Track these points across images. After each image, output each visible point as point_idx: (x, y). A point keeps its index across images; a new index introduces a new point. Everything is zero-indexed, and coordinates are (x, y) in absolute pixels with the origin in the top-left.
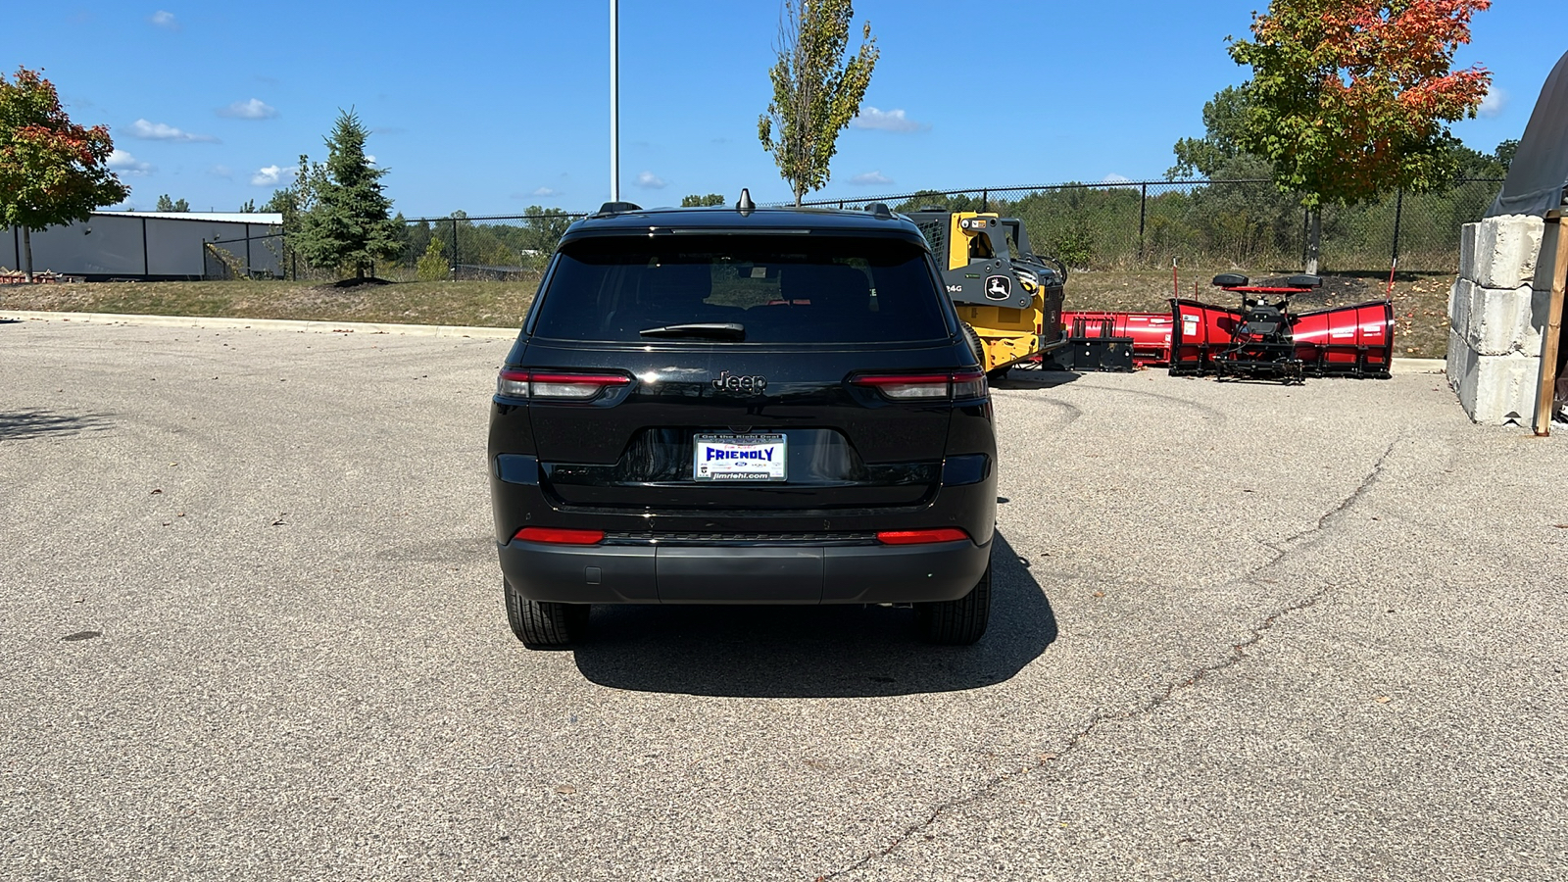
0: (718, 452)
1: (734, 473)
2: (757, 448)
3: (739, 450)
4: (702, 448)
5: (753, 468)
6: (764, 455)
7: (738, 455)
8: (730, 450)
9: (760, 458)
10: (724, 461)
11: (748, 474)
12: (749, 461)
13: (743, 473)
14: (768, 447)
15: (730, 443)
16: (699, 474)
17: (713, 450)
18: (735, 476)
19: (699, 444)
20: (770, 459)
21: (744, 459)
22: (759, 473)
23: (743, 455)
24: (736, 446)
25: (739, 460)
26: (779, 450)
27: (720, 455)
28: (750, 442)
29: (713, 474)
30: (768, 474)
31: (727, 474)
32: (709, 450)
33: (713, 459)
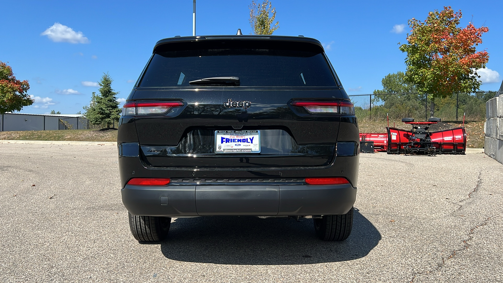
0: (227, 139)
1: (235, 149)
2: (248, 137)
3: (237, 138)
4: (218, 137)
5: (243, 147)
6: (249, 141)
7: (237, 141)
8: (232, 138)
9: (247, 142)
10: (230, 144)
11: (241, 149)
12: (242, 143)
13: (239, 149)
14: (251, 137)
15: (233, 135)
16: (217, 149)
17: (224, 138)
18: (235, 151)
19: (218, 136)
20: (252, 143)
21: (239, 143)
22: (247, 149)
23: (239, 141)
24: (236, 137)
25: (237, 143)
26: (257, 138)
27: (228, 141)
28: (242, 134)
29: (224, 150)
30: (251, 149)
31: (231, 149)
32: (222, 138)
33: (224, 143)
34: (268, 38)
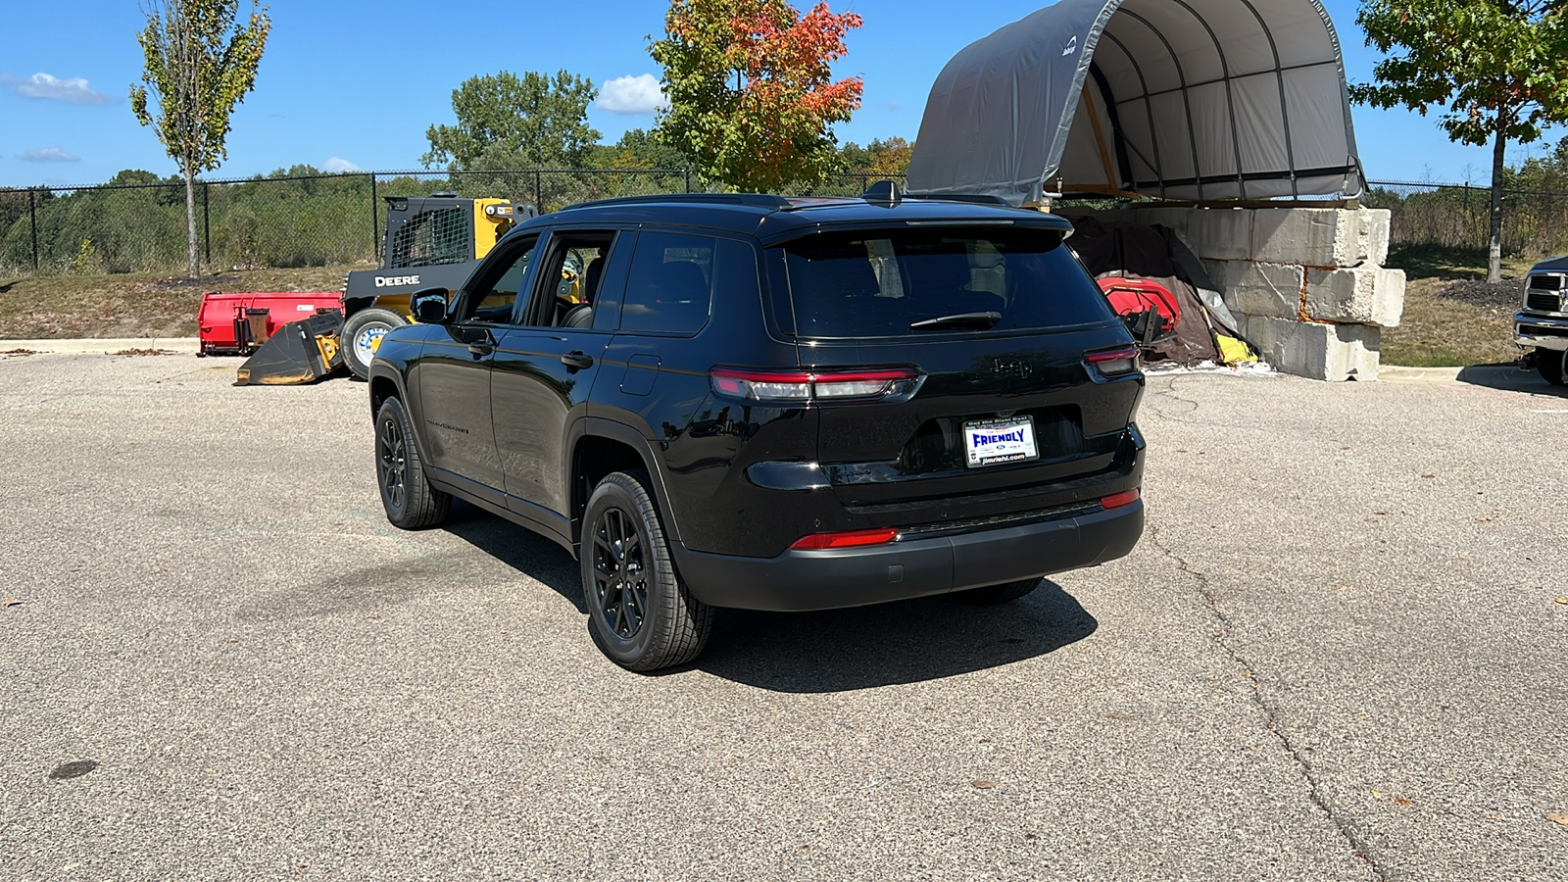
0: (982, 437)
1: (999, 457)
2: (1014, 429)
3: (997, 434)
4: (969, 434)
5: (1009, 448)
6: (1017, 437)
7: (997, 439)
8: (991, 435)
9: (1014, 440)
10: (989, 445)
11: (1009, 456)
12: (1005, 443)
13: (1005, 456)
14: (1018, 428)
15: (990, 428)
16: (971, 461)
17: (978, 436)
18: (999, 460)
19: (967, 431)
20: (1022, 440)
21: (1002, 443)
22: (1018, 454)
23: (1001, 438)
24: (994, 430)
25: (999, 444)
26: (1027, 429)
27: (984, 440)
28: (1002, 425)
29: (982, 459)
30: (1024, 454)
31: (993, 457)
32: (975, 437)
33: (979, 445)
34: (1012, 222)
